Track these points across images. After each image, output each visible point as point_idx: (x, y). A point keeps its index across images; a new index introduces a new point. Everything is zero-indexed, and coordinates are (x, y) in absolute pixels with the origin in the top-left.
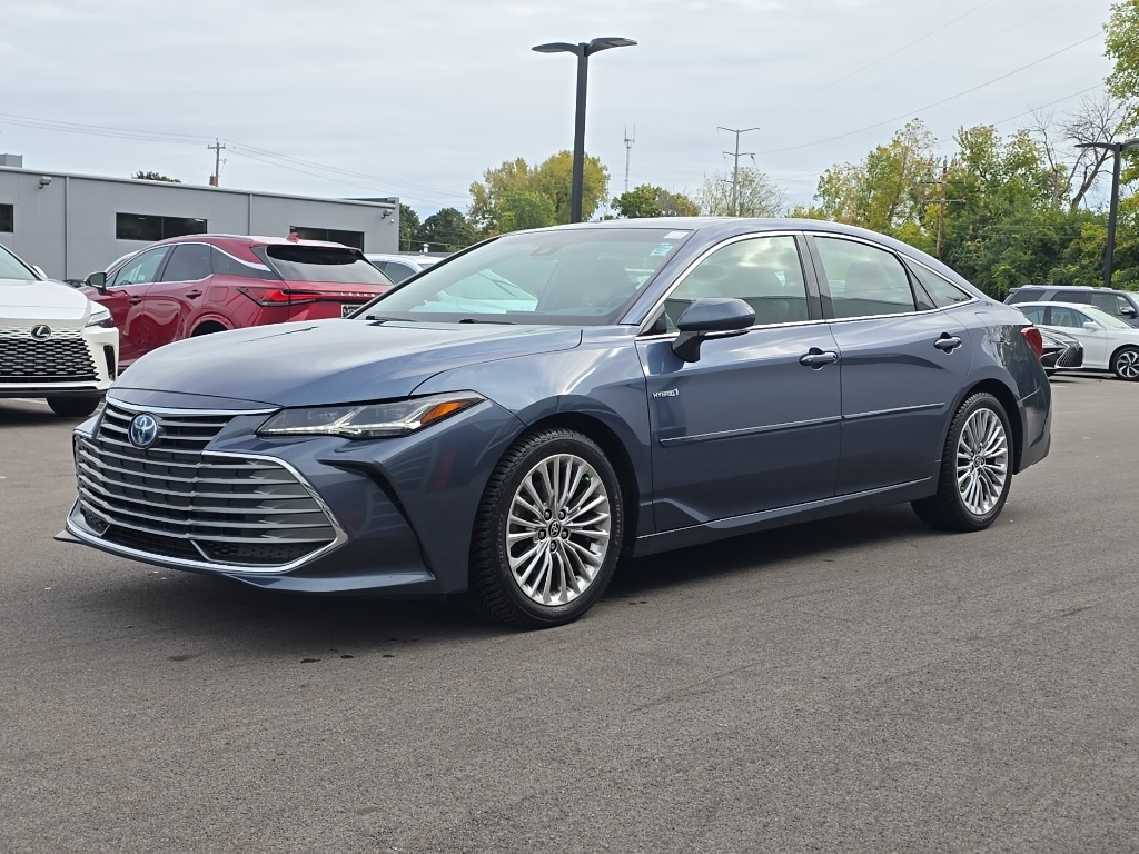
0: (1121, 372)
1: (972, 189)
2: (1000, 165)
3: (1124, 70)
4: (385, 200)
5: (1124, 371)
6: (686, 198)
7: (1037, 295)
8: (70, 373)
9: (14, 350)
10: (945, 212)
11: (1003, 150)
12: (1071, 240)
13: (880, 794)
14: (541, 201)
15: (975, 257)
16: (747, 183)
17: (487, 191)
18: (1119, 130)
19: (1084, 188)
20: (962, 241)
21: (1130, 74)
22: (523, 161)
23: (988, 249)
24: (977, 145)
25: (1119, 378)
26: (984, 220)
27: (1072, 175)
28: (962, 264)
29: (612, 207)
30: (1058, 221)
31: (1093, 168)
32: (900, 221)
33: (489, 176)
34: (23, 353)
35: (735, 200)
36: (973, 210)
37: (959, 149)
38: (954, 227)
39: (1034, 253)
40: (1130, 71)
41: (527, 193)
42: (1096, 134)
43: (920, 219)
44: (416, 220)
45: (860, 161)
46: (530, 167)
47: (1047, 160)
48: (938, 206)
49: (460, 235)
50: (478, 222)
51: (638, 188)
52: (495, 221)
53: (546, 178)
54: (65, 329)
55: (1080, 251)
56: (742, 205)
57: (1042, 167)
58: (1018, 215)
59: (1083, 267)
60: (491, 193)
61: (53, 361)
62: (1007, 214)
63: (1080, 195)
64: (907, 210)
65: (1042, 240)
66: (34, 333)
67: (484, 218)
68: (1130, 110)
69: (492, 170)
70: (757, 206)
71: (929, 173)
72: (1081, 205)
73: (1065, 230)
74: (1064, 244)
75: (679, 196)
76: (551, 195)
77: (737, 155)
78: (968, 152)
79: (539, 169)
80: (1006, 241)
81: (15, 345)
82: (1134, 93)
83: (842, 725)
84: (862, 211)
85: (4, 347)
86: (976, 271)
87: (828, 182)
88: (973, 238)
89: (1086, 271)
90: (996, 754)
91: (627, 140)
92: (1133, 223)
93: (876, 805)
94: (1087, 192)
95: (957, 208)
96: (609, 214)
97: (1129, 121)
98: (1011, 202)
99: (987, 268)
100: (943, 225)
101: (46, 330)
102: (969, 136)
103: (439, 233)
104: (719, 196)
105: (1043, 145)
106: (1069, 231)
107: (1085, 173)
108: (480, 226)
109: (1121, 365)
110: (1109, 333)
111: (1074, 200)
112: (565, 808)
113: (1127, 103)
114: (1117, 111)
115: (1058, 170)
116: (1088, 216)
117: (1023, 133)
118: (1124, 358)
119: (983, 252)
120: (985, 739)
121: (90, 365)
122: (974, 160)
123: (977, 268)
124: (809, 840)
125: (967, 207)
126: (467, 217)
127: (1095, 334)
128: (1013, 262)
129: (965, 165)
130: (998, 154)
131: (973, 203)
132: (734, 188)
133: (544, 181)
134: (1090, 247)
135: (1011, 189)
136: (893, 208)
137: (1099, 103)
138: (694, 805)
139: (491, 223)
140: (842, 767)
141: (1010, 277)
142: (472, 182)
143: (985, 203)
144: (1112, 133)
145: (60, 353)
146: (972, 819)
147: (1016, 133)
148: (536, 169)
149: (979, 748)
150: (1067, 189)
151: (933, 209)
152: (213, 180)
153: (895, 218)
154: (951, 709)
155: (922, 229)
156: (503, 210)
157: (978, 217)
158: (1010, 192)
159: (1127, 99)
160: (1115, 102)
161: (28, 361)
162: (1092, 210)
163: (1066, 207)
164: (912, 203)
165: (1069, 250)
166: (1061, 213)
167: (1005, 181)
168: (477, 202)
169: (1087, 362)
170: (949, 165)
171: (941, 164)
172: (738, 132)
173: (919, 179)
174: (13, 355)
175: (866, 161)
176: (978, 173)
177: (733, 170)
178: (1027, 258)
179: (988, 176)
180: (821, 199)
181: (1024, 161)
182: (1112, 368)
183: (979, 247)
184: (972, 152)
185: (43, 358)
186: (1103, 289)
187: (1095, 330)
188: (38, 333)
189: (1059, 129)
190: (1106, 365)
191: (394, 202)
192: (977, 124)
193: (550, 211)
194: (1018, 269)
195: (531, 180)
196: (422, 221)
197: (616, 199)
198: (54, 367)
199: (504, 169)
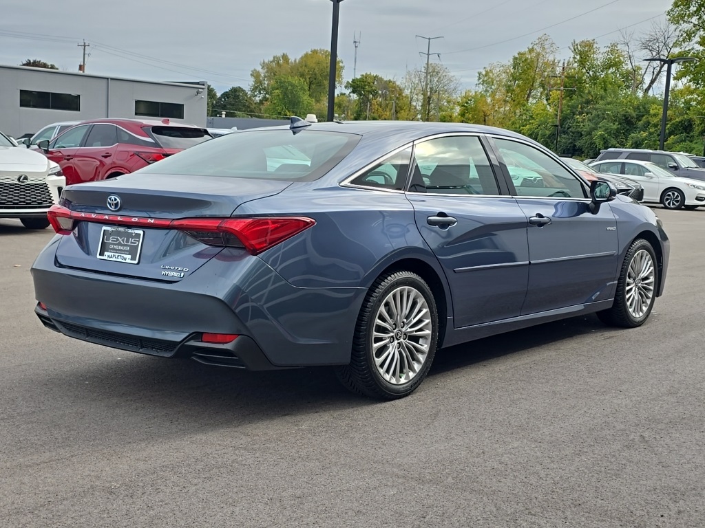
0: (667, 204)
1: (580, 81)
2: (599, 65)
3: (678, 7)
4: (198, 83)
5: (669, 204)
6: (394, 83)
7: (617, 155)
8: (39, 203)
9: (7, 190)
10: (563, 96)
11: (601, 56)
12: (643, 116)
13: (509, 410)
14: (299, 83)
15: (582, 126)
16: (435, 73)
17: (262, 75)
18: (675, 45)
19: (652, 82)
20: (574, 115)
21: (682, 10)
22: (286, 56)
23: (590, 120)
24: (584, 53)
25: (665, 208)
26: (588, 102)
27: (645, 74)
28: (574, 130)
29: (346, 87)
30: (635, 103)
31: (658, 68)
32: (535, 101)
33: (264, 65)
34: (12, 191)
35: (427, 85)
36: (580, 95)
37: (572, 55)
38: (568, 106)
39: (620, 124)
40: (682, 7)
41: (290, 78)
42: (661, 47)
43: (547, 100)
44: (215, 95)
45: (508, 62)
46: (292, 59)
47: (629, 62)
48: (559, 92)
49: (244, 106)
50: (256, 96)
51: (363, 75)
52: (267, 96)
53: (302, 67)
54: (37, 177)
55: (649, 123)
56: (431, 89)
57: (626, 67)
58: (609, 99)
59: (651, 134)
60: (265, 77)
61: (30, 196)
62: (602, 98)
63: (650, 86)
64: (539, 94)
65: (625, 116)
66: (19, 179)
67: (260, 93)
68: (682, 32)
69: (266, 61)
70: (442, 89)
71: (553, 70)
72: (650, 93)
73: (639, 109)
74: (639, 118)
75: (390, 81)
76: (305, 79)
77: (428, 54)
78: (578, 57)
79: (297, 61)
80: (602, 116)
81: (8, 187)
82: (684, 21)
83: (493, 384)
84: (510, 94)
85: (1, 188)
86: (582, 135)
87: (486, 76)
88: (581, 113)
89: (652, 136)
90: (562, 395)
91: (355, 42)
92: (683, 105)
93: (507, 413)
94: (655, 83)
95: (570, 94)
96: (343, 92)
97: (681, 39)
98: (605, 90)
99: (589, 133)
100: (562, 105)
101: (26, 178)
102: (579, 47)
103: (230, 104)
104: (417, 82)
105: (626, 53)
106: (642, 110)
107: (653, 72)
108: (258, 99)
109: (667, 199)
110: (661, 180)
111: (646, 90)
112: (372, 413)
113: (681, 27)
114: (674, 32)
115: (635, 70)
116: (654, 101)
117: (614, 45)
118: (669, 195)
119: (586, 123)
120: (558, 389)
121: (50, 199)
122: (582, 63)
123: (583, 133)
124: (478, 424)
125: (577, 93)
126: (249, 93)
127: (652, 180)
128: (606, 130)
129: (576, 65)
130: (597, 59)
131: (581, 90)
132: (426, 77)
133: (300, 70)
134: (655, 120)
135: (605, 82)
136: (530, 93)
137: (663, 27)
138: (428, 413)
139: (265, 97)
140: (493, 399)
141: (604, 139)
142: (253, 69)
143: (589, 91)
144: (671, 46)
145: (34, 192)
146: (549, 418)
147: (609, 45)
148: (295, 61)
149: (554, 393)
150: (642, 82)
151: (555, 94)
152: (81, 68)
153: (531, 99)
154: (544, 378)
155: (548, 106)
156: (274, 89)
157: (584, 100)
158: (604, 84)
159: (681, 25)
160: (673, 27)
161: (15, 196)
162: (657, 96)
163: (640, 94)
164: (542, 90)
165: (642, 122)
166: (637, 98)
167: (602, 76)
168: (256, 82)
169: (646, 198)
170: (566, 65)
171: (561, 64)
172: (429, 39)
173: (546, 73)
174: (6, 193)
175: (512, 61)
176: (584, 71)
177: (426, 66)
178: (615, 127)
179: (591, 73)
180: (481, 86)
181: (614, 64)
182: (662, 201)
183: (584, 119)
184: (581, 57)
185: (24, 195)
186: (658, 151)
187: (652, 178)
188: (21, 180)
189: (637, 43)
190: (658, 199)
191: (204, 85)
192: (584, 39)
193: (305, 90)
194: (610, 134)
195: (292, 68)
196: (219, 95)
197: (348, 82)
198: (30, 200)
199: (274, 61)
